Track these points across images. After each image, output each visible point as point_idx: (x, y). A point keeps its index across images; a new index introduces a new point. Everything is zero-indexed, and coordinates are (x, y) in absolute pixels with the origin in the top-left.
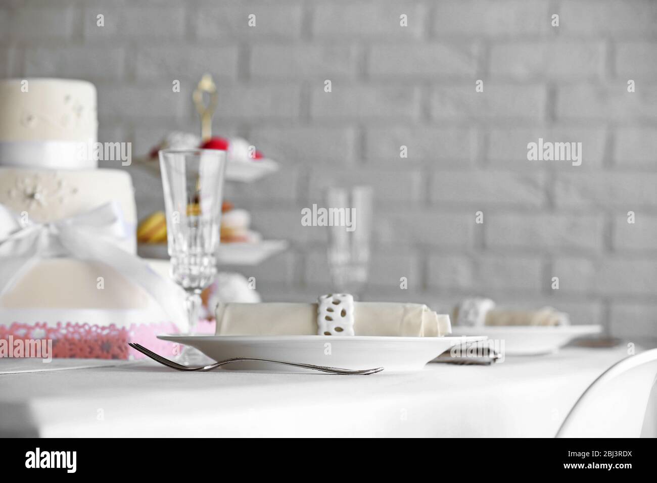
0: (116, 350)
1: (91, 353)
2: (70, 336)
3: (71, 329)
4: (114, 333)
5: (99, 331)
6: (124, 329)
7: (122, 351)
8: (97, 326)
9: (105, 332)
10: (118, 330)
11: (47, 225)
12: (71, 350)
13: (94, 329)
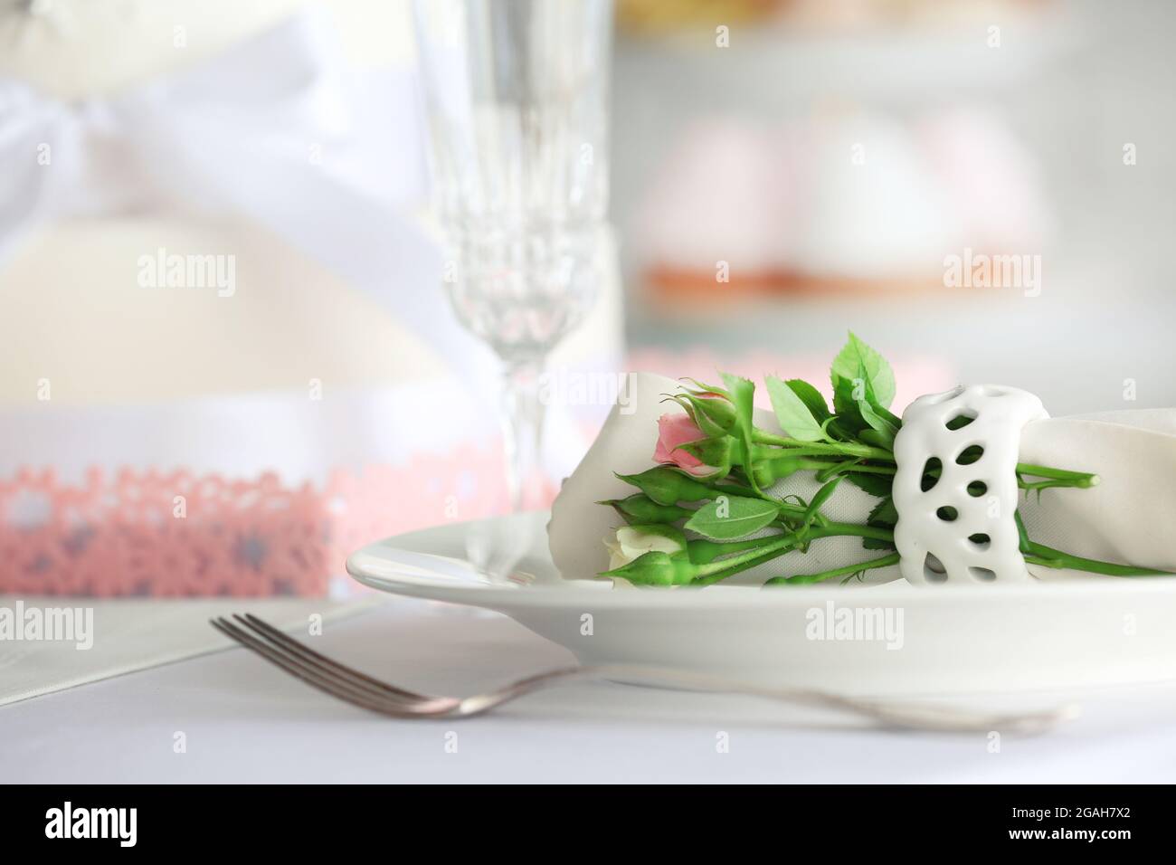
0: (282, 563)
1: (201, 571)
2: (130, 516)
3: (134, 493)
4: (275, 504)
5: (226, 497)
6: (306, 488)
7: (304, 564)
8: (216, 479)
9: (247, 501)
10: (287, 494)
11: (78, 105)
12: (136, 563)
13: (209, 491)
